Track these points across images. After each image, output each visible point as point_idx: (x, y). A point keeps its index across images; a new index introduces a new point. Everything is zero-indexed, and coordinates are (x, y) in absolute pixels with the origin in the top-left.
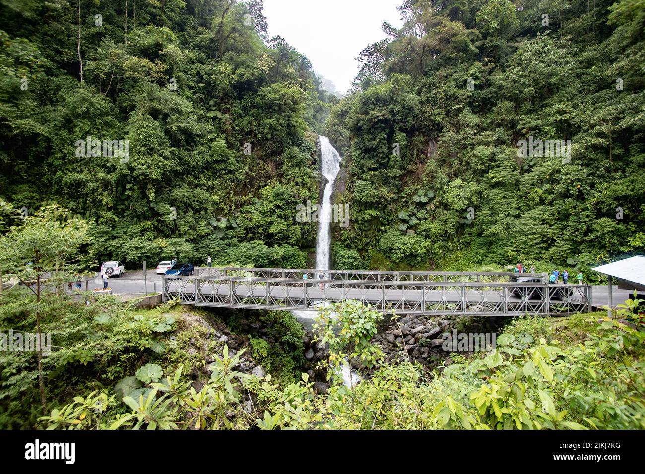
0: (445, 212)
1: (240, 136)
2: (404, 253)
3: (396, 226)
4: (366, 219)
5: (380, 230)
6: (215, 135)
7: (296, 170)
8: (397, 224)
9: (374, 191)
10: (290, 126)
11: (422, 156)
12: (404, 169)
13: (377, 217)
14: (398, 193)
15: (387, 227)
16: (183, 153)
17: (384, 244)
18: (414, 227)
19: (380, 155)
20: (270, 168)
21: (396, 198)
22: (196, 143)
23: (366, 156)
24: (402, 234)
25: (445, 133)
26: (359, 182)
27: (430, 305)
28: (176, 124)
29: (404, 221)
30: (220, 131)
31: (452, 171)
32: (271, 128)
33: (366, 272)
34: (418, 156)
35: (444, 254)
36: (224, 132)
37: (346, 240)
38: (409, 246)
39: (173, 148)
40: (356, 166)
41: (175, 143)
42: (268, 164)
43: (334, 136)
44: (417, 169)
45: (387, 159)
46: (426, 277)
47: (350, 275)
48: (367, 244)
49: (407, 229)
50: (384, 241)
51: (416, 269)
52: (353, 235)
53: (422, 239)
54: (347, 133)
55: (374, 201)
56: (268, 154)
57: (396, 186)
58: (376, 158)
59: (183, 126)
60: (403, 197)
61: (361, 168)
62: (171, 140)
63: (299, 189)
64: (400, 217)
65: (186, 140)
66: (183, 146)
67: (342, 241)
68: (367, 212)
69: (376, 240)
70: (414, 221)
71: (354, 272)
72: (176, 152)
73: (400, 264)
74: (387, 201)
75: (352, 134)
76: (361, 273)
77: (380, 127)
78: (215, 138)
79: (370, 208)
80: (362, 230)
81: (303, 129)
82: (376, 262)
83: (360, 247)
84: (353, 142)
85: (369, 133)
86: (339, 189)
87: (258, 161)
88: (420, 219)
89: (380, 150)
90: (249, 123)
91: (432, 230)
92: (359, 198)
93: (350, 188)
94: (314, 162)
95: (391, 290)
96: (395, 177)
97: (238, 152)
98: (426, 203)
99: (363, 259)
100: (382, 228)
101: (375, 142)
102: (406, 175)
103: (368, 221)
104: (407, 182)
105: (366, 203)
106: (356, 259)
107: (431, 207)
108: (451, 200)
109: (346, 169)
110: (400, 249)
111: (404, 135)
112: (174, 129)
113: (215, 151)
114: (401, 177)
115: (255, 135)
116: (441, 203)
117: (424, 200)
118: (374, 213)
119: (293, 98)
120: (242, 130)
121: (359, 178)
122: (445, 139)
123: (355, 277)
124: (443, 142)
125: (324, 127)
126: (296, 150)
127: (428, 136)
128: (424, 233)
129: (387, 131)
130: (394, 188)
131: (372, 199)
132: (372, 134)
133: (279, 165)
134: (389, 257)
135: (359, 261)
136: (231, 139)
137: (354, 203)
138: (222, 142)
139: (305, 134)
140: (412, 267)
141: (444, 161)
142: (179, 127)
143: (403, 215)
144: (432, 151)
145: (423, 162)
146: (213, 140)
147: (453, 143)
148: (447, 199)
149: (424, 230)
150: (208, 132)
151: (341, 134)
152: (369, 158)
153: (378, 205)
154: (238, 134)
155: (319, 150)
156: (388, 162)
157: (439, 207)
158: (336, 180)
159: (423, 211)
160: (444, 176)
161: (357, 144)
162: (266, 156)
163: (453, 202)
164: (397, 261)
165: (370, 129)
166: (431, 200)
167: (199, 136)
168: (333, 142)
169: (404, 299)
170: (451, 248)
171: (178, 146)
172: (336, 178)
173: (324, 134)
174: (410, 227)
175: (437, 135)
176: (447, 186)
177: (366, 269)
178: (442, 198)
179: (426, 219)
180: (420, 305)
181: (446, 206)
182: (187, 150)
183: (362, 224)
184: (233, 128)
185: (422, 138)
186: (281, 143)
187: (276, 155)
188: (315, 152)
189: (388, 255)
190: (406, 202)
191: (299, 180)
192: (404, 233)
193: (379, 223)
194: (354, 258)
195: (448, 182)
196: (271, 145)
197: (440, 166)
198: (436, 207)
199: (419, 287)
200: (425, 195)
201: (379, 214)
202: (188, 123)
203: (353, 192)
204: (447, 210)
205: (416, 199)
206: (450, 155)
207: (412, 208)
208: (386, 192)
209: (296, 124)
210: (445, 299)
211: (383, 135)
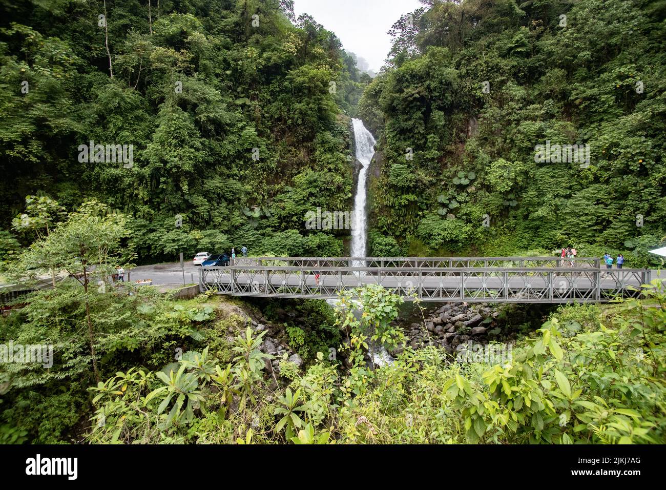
0: (487, 194)
1: (270, 123)
2: (444, 239)
3: (435, 211)
4: (403, 204)
5: (418, 215)
6: (245, 123)
7: (329, 155)
8: (436, 208)
9: (411, 175)
10: (320, 110)
11: (462, 135)
12: (443, 150)
13: (416, 202)
14: (437, 176)
15: (425, 212)
16: (214, 143)
17: (422, 230)
18: (454, 211)
19: (416, 136)
20: (302, 154)
21: (434, 181)
22: (226, 133)
23: (402, 138)
24: (442, 219)
25: (486, 108)
26: (395, 165)
27: (470, 292)
28: (205, 114)
29: (444, 205)
30: (250, 119)
31: (495, 150)
32: (301, 113)
33: (402, 259)
34: (457, 135)
35: (487, 239)
36: (253, 120)
37: (382, 227)
38: (449, 231)
39: (203, 139)
40: (391, 149)
41: (205, 134)
42: (300, 151)
43: (367, 118)
44: (457, 149)
45: (424, 140)
46: (466, 262)
47: (386, 262)
48: (405, 230)
49: (447, 213)
50: (423, 227)
51: (457, 256)
52: (390, 221)
53: (462, 224)
54: (381, 114)
55: (411, 185)
56: (299, 140)
57: (434, 168)
58: (412, 139)
59: (212, 115)
60: (442, 180)
61: (396, 151)
62: (201, 131)
63: (332, 176)
64: (439, 201)
65: (216, 130)
66: (213, 136)
67: (379, 228)
68: (404, 196)
69: (414, 226)
70: (454, 205)
71: (391, 259)
72: (207, 143)
73: (440, 250)
74: (425, 185)
75: (386, 115)
76: (397, 260)
77: (415, 106)
78: (245, 126)
79: (407, 193)
80: (399, 216)
81: (335, 112)
82: (414, 248)
83: (398, 234)
84: (388, 123)
85: (403, 113)
86: (374, 174)
87: (290, 148)
88: (460, 203)
89: (416, 131)
90: (278, 109)
91: (474, 213)
92: (395, 183)
93: (386, 172)
94: (347, 147)
95: (428, 277)
96: (433, 159)
97: (269, 140)
98: (467, 186)
99: (401, 246)
100: (420, 213)
101: (411, 123)
102: (445, 156)
103: (405, 206)
104: (446, 164)
105: (402, 188)
106: (393, 246)
107: (472, 189)
108: (493, 181)
109: (381, 152)
110: (439, 235)
111: (442, 113)
112: (203, 119)
113: (246, 139)
114: (440, 159)
115: (286, 121)
116: (483, 186)
117: (465, 182)
118: (412, 197)
119: (323, 80)
120: (272, 117)
121: (394, 162)
122: (487, 115)
123: (391, 264)
124: (485, 119)
125: (357, 108)
126: (328, 135)
127: (468, 112)
128: (464, 217)
129: (423, 109)
130: (432, 171)
131: (408, 183)
132: (407, 114)
133: (311, 151)
134: (428, 243)
135: (396, 247)
136: (261, 127)
137: (390, 188)
138: (253, 130)
139: (337, 117)
140: (453, 253)
141: (486, 139)
142: (208, 117)
143: (442, 198)
144: (473, 129)
145: (463, 142)
146: (243, 128)
147: (495, 119)
148: (489, 180)
149: (465, 214)
150: (238, 121)
151: (375, 115)
152: (405, 140)
153: (416, 188)
154: (268, 121)
155: (353, 134)
156: (425, 143)
157: (481, 189)
158: (371, 165)
159: (463, 194)
160: (485, 156)
161: (392, 125)
162: (297, 142)
163: (496, 183)
164: (437, 247)
165: (405, 109)
166: (472, 182)
167: (228, 125)
168: (367, 124)
169: (442, 286)
170: (494, 233)
171: (208, 137)
172: (371, 163)
173: (357, 117)
174: (450, 211)
175: (478, 111)
176: (490, 166)
177: (404, 256)
178: (485, 179)
179: (467, 202)
180: (459, 292)
181: (489, 188)
182: (218, 140)
183: (399, 209)
184: (263, 115)
185: (461, 116)
186: (312, 128)
187: (307, 141)
188: (348, 135)
189: (427, 241)
190: (446, 185)
191: (332, 166)
192: (444, 217)
193: (417, 209)
194: (391, 245)
195: (490, 162)
196: (302, 131)
197: (481, 145)
198: (478, 189)
199: (458, 274)
200: (466, 177)
201: (416, 198)
202: (217, 112)
203: (388, 176)
204: (490, 192)
205: (456, 181)
206: (492, 133)
207: (451, 191)
208: (423, 175)
209: (326, 107)
210: (485, 286)
211: (419, 114)
